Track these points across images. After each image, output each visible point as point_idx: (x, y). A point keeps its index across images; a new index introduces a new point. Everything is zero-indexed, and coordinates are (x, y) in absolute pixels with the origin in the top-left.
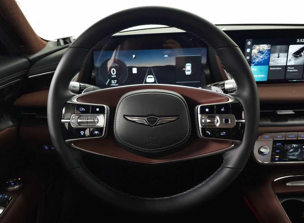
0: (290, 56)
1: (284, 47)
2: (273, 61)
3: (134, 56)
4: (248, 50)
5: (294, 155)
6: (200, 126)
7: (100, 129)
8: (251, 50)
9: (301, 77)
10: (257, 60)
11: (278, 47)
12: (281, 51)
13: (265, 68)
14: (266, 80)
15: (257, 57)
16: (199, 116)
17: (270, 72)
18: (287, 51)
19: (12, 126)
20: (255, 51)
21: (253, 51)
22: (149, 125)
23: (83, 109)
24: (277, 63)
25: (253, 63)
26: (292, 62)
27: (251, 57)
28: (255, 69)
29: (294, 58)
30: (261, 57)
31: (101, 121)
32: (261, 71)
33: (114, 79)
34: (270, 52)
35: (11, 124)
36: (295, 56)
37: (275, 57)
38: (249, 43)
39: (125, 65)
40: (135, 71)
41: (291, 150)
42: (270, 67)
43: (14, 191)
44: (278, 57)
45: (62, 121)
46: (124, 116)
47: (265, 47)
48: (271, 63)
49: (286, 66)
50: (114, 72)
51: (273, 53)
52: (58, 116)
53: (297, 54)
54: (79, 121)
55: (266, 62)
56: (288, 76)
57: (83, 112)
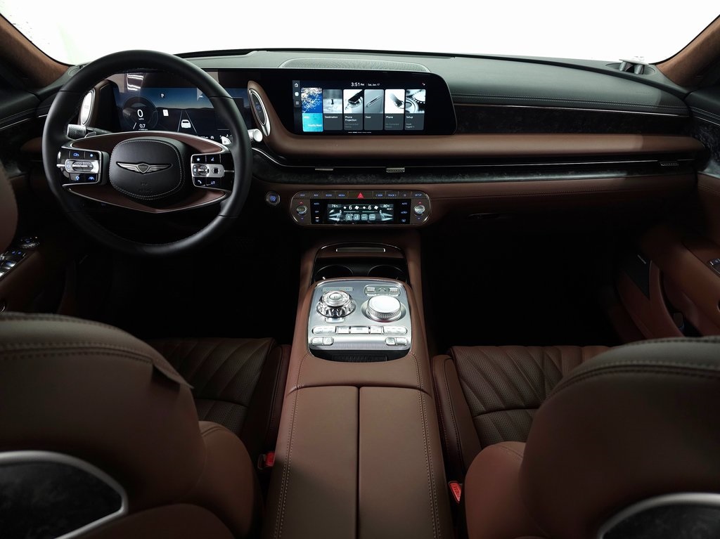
0: (346, 103)
1: (337, 91)
2: (327, 108)
3: (162, 95)
4: (297, 94)
5: (335, 217)
6: (193, 176)
7: (94, 175)
8: (300, 94)
9: (362, 129)
10: (309, 106)
11: (331, 91)
12: (334, 97)
13: (319, 116)
14: (322, 131)
15: (309, 102)
16: (192, 165)
17: (325, 121)
18: (342, 97)
19: (20, 175)
20: (304, 95)
21: (302, 94)
22: (140, 173)
23: (77, 155)
24: (332, 111)
25: (305, 109)
26: (350, 110)
27: (301, 102)
28: (308, 117)
29: (350, 105)
30: (313, 102)
31: (96, 167)
32: (315, 119)
33: (142, 122)
34: (322, 97)
35: (19, 171)
36: (351, 103)
37: (329, 103)
38: (297, 85)
39: (153, 106)
40: (166, 113)
41: (332, 211)
42: (324, 115)
43: (29, 249)
44: (333, 103)
45: (58, 165)
46: (117, 163)
47: (315, 91)
48: (326, 111)
49: (343, 115)
50: (141, 115)
51: (326, 98)
52: (54, 161)
53: (354, 100)
54: (74, 166)
55: (319, 109)
56: (347, 127)
57: (77, 158)
